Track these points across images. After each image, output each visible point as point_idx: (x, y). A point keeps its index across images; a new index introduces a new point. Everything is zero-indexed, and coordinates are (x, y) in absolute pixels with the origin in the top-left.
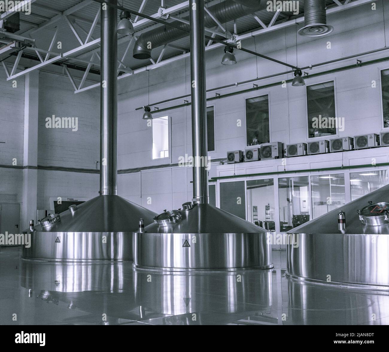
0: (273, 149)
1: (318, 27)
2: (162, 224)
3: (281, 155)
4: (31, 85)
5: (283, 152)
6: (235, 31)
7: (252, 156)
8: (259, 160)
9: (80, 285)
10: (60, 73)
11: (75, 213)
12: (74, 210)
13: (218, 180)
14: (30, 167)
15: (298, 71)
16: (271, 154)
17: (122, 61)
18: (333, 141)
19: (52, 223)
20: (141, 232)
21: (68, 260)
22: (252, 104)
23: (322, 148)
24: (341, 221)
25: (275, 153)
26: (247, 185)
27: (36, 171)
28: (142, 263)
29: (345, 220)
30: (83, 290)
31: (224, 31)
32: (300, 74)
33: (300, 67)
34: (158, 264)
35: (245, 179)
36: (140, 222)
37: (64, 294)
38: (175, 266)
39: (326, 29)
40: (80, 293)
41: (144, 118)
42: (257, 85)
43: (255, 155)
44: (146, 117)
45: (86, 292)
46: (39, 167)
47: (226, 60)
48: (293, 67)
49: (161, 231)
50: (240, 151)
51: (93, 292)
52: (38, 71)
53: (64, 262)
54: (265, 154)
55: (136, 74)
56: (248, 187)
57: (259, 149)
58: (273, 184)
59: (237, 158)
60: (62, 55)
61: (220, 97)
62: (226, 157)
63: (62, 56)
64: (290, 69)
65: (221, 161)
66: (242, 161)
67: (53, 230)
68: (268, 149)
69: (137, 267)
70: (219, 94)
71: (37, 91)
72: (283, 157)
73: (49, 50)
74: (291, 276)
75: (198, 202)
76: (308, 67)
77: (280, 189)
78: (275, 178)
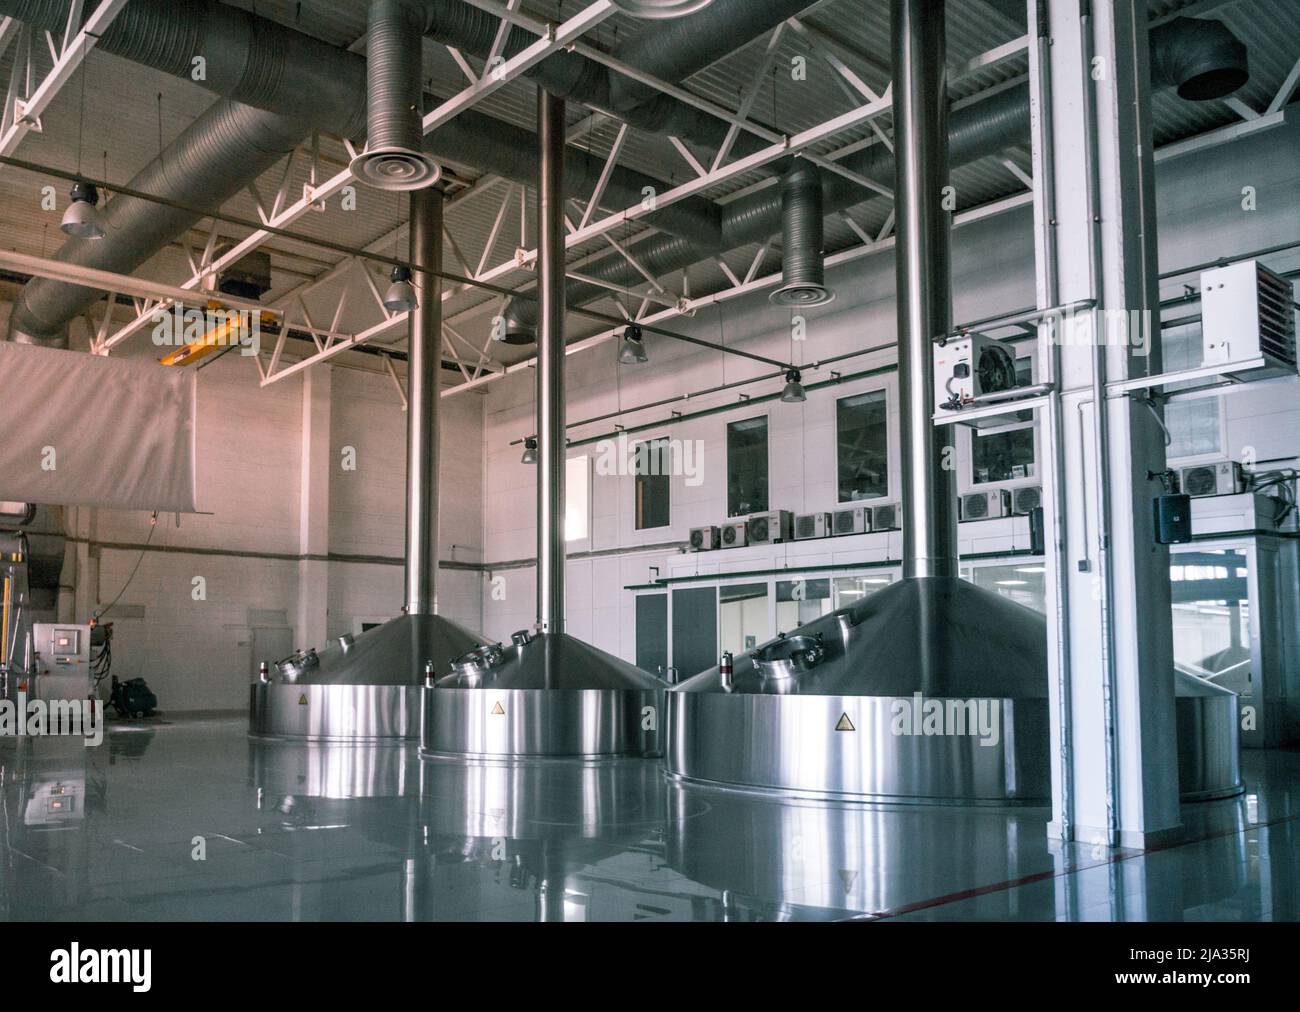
0: (770, 525)
1: (809, 290)
2: (464, 672)
3: (788, 535)
4: (315, 395)
5: (791, 529)
6: (685, 292)
7: (733, 538)
8: (747, 545)
9: (353, 785)
10: (377, 371)
11: (349, 650)
12: (347, 643)
13: (669, 585)
14: (312, 557)
15: (794, 374)
16: (767, 534)
17: (485, 350)
18: (878, 510)
19: (300, 668)
20: (428, 686)
21: (330, 738)
22: (740, 432)
23: (859, 523)
24: (724, 669)
25: (774, 532)
26: (722, 594)
27: (325, 564)
28: (433, 744)
29: (731, 667)
30: (359, 793)
31: (662, 291)
32: (798, 378)
33: (797, 363)
34: (459, 747)
35: (718, 584)
36: (428, 668)
37: (322, 801)
38: (488, 750)
39: (824, 295)
40: (352, 800)
41: (523, 461)
42: (747, 396)
43: (740, 535)
44: (528, 459)
45: (365, 799)
46: (332, 557)
47: (627, 354)
48: (783, 365)
49: (465, 685)
50: (713, 528)
51: (376, 799)
52: (329, 366)
53: (323, 741)
54: (757, 533)
55: (513, 374)
56: (724, 598)
57: (746, 524)
58: (765, 594)
59: (707, 541)
60: (353, 337)
61: (681, 418)
62: (687, 538)
63: (353, 341)
64: (778, 369)
65: (681, 547)
66: (716, 546)
67: (300, 680)
68: (762, 524)
69: (423, 751)
70: (680, 414)
71: (326, 406)
72: (791, 539)
73: (332, 330)
74: (666, 772)
75: (545, 631)
76: (811, 366)
77: (779, 603)
78: (771, 581)
